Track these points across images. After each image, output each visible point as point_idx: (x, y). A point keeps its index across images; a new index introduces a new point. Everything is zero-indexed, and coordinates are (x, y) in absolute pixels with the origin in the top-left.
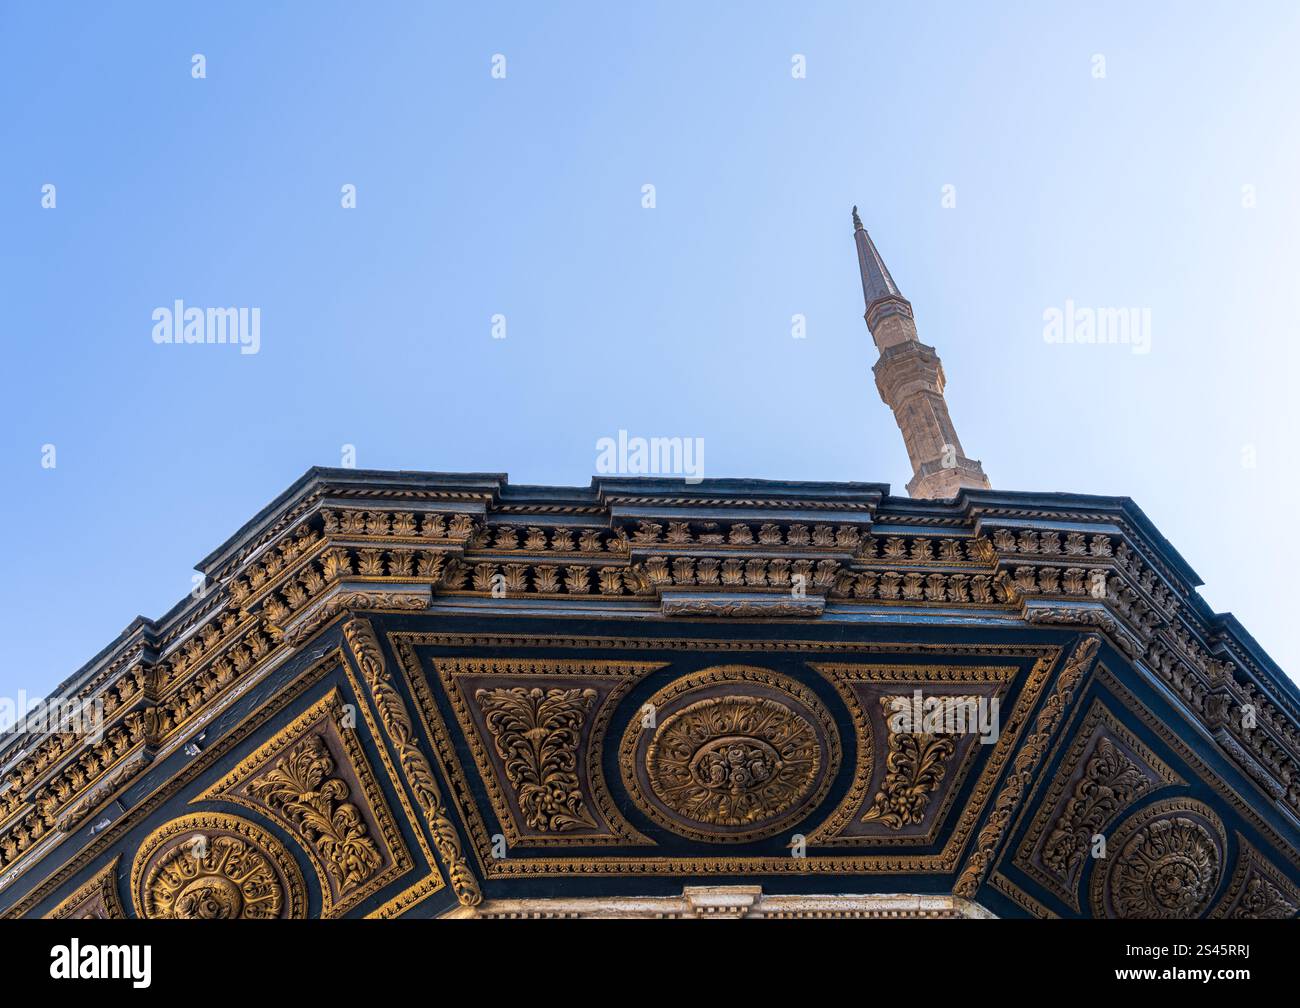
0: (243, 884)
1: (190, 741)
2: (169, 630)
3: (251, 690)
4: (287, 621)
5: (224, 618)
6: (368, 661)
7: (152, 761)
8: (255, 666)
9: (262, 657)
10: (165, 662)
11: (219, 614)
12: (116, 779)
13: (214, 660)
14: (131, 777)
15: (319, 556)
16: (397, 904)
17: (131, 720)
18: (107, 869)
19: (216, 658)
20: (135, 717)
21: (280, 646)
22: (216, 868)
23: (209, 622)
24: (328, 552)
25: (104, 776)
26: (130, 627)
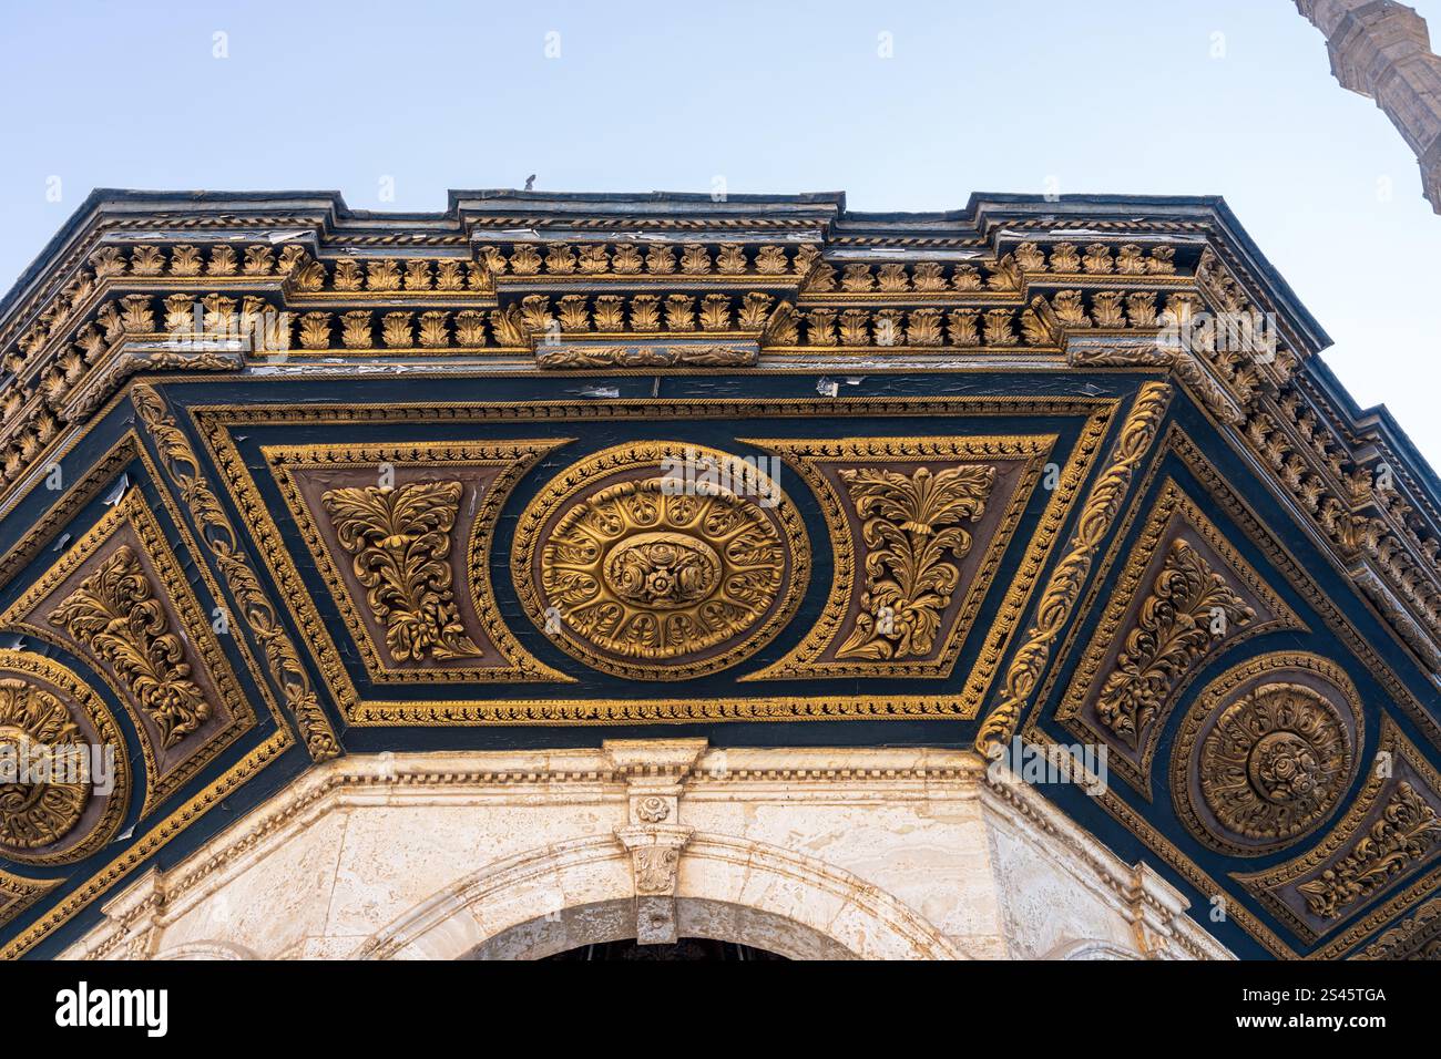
0: (736, 574)
1: (832, 377)
2: (860, 232)
3: (968, 374)
4: (1078, 331)
5: (966, 270)
6: (1143, 435)
7: (755, 366)
8: (978, 349)
9: (998, 346)
10: (835, 264)
11: (961, 262)
12: (689, 355)
13: (924, 307)
14: (713, 365)
15: (1172, 292)
16: (889, 705)
17: (758, 301)
18: (543, 445)
19: (929, 307)
20: (764, 301)
21: (1031, 349)
22: (721, 534)
23: (940, 263)
24: (1189, 296)
25: (657, 339)
26: (817, 196)
